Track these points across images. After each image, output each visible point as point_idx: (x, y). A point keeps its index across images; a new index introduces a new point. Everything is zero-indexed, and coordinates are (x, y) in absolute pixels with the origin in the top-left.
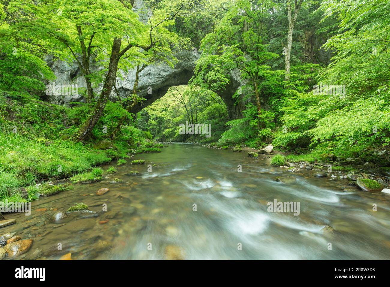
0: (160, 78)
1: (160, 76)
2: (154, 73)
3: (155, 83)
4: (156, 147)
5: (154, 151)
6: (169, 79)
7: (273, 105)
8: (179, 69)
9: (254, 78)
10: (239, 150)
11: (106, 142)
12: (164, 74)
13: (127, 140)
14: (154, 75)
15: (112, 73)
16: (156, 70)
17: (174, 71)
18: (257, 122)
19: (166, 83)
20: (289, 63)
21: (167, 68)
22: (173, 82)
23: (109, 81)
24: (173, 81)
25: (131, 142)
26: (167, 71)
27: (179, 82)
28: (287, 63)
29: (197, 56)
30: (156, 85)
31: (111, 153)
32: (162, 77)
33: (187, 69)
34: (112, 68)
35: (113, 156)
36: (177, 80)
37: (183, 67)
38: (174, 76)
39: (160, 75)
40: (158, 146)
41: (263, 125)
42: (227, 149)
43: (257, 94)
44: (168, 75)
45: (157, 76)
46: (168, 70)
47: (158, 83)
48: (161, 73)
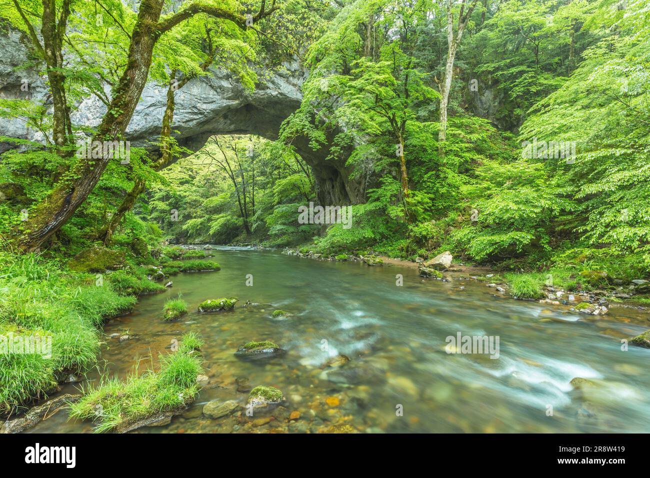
0: (196, 114)
1: (196, 111)
2: (182, 102)
3: (183, 125)
4: (189, 258)
5: (204, 269)
6: (214, 118)
7: (424, 182)
8: (237, 102)
9: (400, 130)
10: (379, 262)
11: (106, 251)
12: (205, 106)
13: (128, 244)
14: (182, 106)
15: (138, 72)
16: (188, 96)
17: (226, 103)
18: (402, 211)
19: (206, 127)
20: (446, 112)
21: (211, 96)
22: (221, 126)
23: (127, 92)
24: (221, 124)
25: (139, 247)
26: (212, 102)
27: (232, 127)
28: (443, 111)
29: (276, 81)
30: (186, 128)
31: (124, 280)
32: (201, 114)
33: (254, 103)
34: (138, 56)
35: (129, 287)
36: (229, 122)
37: (246, 97)
38: (226, 113)
39: (196, 108)
40: (194, 255)
41: (413, 218)
42: (345, 260)
43: (403, 160)
44: (213, 111)
45: (190, 111)
46: (214, 100)
47: (191, 124)
48: (199, 105)
